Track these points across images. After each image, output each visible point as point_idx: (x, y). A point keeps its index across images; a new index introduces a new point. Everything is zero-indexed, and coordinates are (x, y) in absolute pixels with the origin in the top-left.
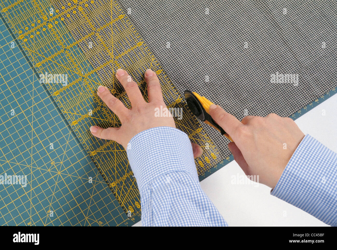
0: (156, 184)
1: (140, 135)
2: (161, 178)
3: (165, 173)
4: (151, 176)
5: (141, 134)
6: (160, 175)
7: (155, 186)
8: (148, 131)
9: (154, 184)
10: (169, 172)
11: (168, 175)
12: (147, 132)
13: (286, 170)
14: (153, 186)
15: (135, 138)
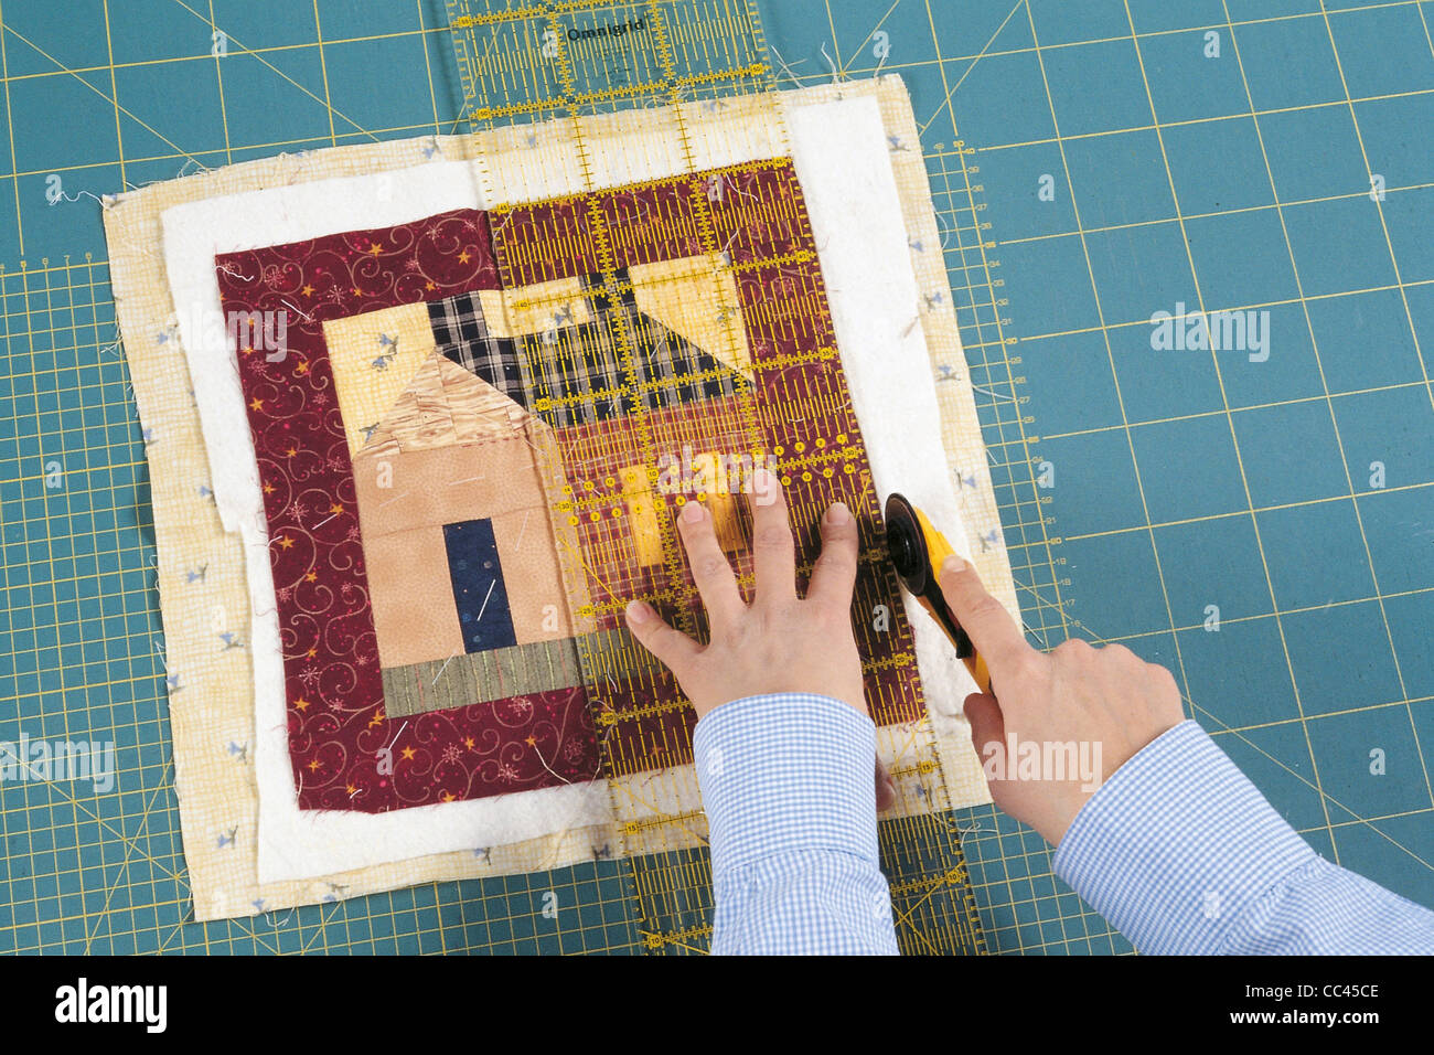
0: (767, 873)
1: (746, 707)
2: (786, 857)
3: (799, 845)
4: (758, 844)
5: (749, 703)
6: (784, 848)
7: (765, 878)
8: (770, 700)
9: (762, 871)
10: (809, 847)
11: (806, 854)
12: (767, 703)
13: (1085, 810)
14: (760, 877)
15: (729, 709)
